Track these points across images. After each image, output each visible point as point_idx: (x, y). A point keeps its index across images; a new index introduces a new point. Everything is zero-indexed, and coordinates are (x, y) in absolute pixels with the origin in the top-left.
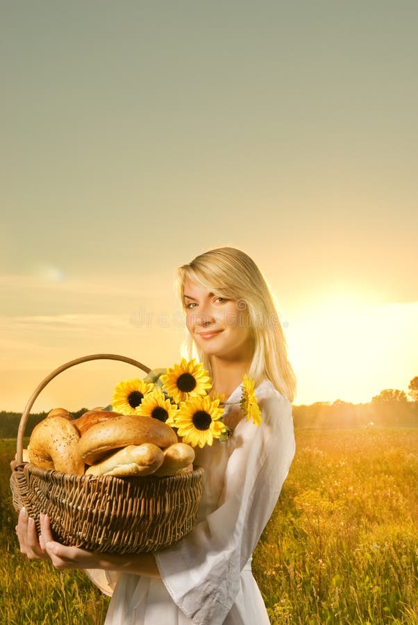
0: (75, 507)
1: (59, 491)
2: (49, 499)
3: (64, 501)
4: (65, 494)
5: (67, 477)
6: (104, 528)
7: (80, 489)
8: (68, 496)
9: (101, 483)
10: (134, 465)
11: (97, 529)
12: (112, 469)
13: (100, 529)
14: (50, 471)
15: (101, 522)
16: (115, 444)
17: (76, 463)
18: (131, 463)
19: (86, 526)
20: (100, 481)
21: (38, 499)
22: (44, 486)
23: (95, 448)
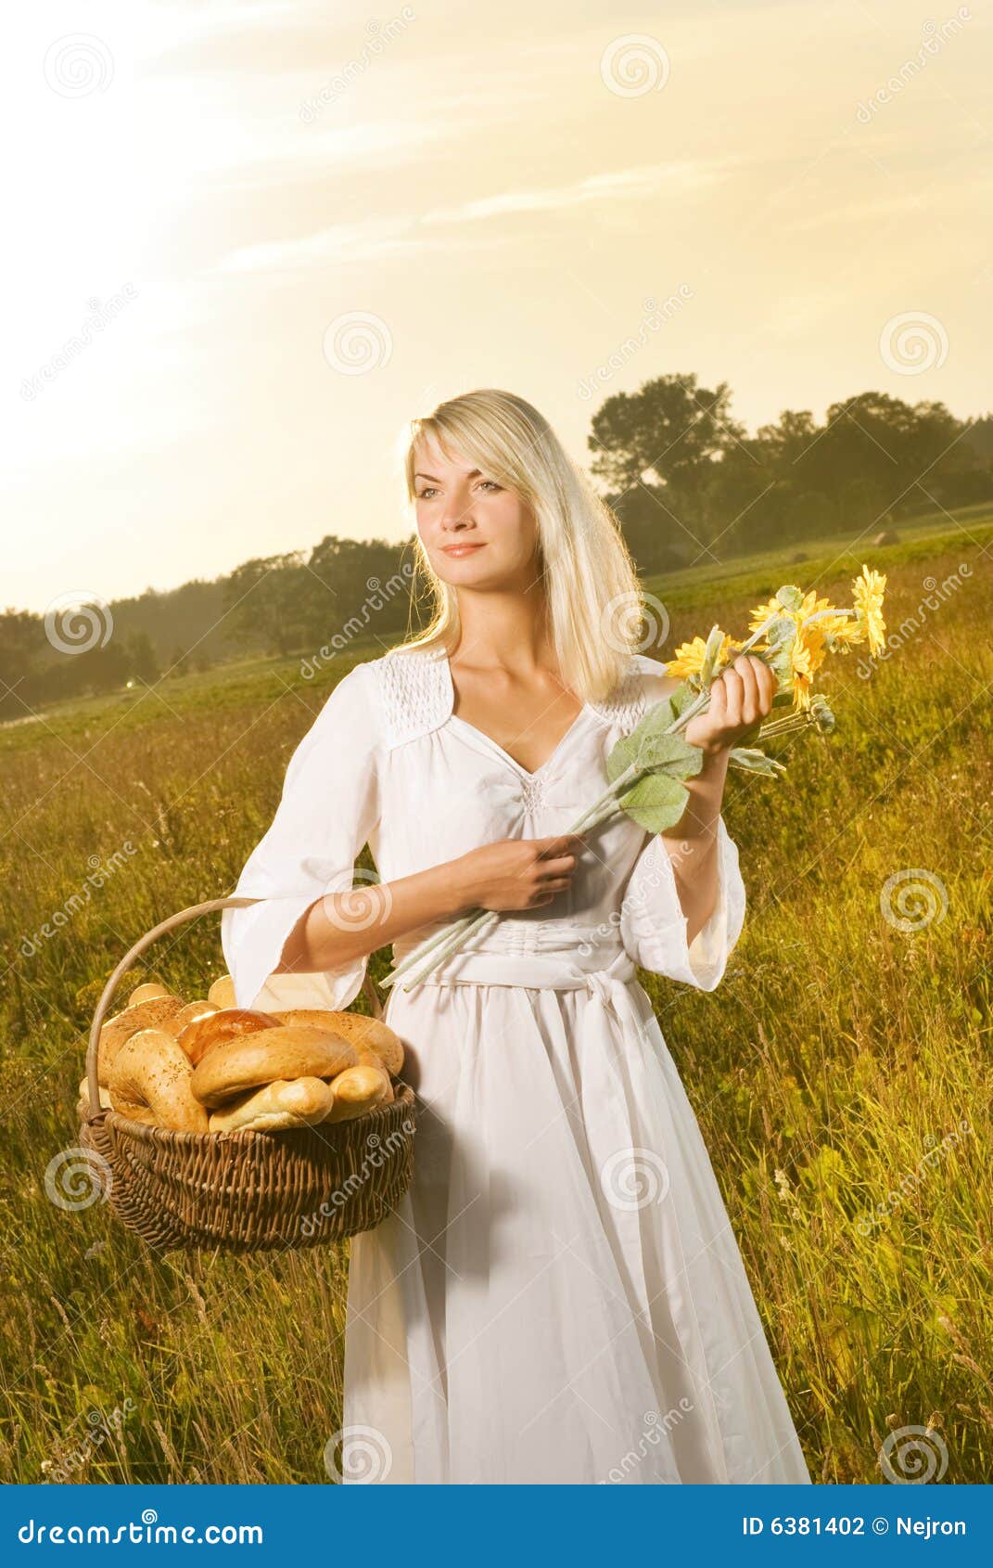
0: (197, 1185)
1: (168, 1160)
2: (152, 1173)
3: (179, 1176)
4: (179, 1164)
5: (180, 1136)
6: (251, 1215)
7: (204, 1155)
8: (184, 1167)
9: (237, 1144)
10: (286, 1115)
11: (239, 1220)
12: (252, 1120)
13: (243, 1217)
14: (151, 1127)
15: (244, 1207)
16: (252, 1081)
17: (192, 1111)
18: (281, 1112)
19: (220, 1215)
20: (235, 1141)
21: (133, 1172)
22: (144, 1154)
23: (220, 1089)
